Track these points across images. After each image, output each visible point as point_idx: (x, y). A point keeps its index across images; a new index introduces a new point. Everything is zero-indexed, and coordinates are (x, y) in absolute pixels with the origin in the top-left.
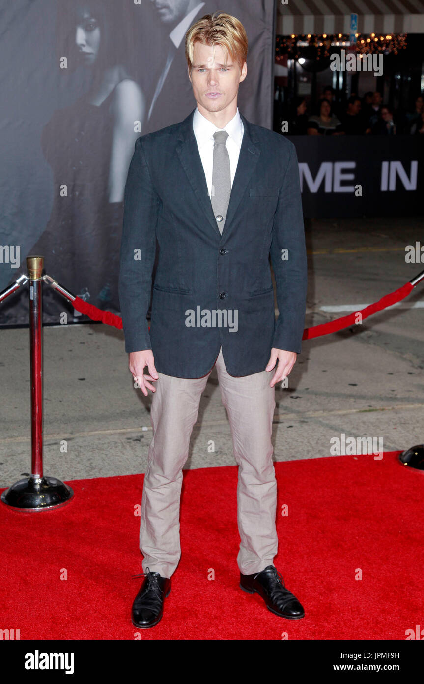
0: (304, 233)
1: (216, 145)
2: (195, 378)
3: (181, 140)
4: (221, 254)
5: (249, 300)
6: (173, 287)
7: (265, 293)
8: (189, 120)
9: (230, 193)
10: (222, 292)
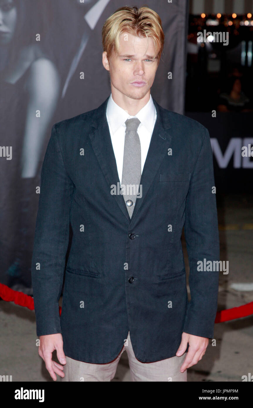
0: (216, 216)
1: (128, 132)
2: (102, 363)
3: (93, 126)
4: (131, 238)
5: (160, 284)
6: (84, 270)
7: (176, 277)
8: (103, 107)
9: (140, 178)
10: (131, 276)
